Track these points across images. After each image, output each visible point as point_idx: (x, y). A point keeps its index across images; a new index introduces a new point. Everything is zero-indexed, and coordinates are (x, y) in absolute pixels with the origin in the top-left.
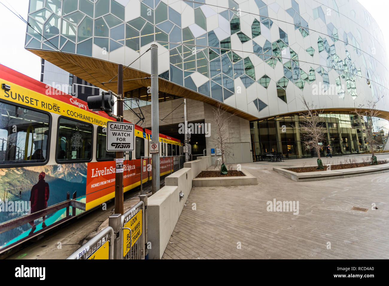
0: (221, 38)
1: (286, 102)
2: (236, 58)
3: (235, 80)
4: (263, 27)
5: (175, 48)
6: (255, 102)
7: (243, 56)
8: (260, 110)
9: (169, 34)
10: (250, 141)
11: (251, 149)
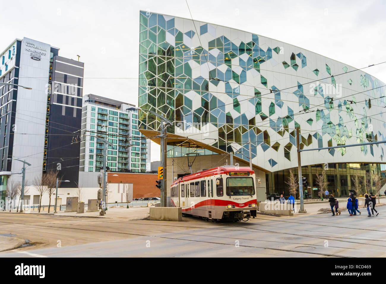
0: (249, 118)
1: (290, 161)
2: (259, 131)
3: (257, 147)
4: (276, 107)
5: (221, 127)
6: (270, 161)
7: (263, 129)
8: (273, 166)
9: (218, 118)
10: (265, 186)
11: (266, 192)
